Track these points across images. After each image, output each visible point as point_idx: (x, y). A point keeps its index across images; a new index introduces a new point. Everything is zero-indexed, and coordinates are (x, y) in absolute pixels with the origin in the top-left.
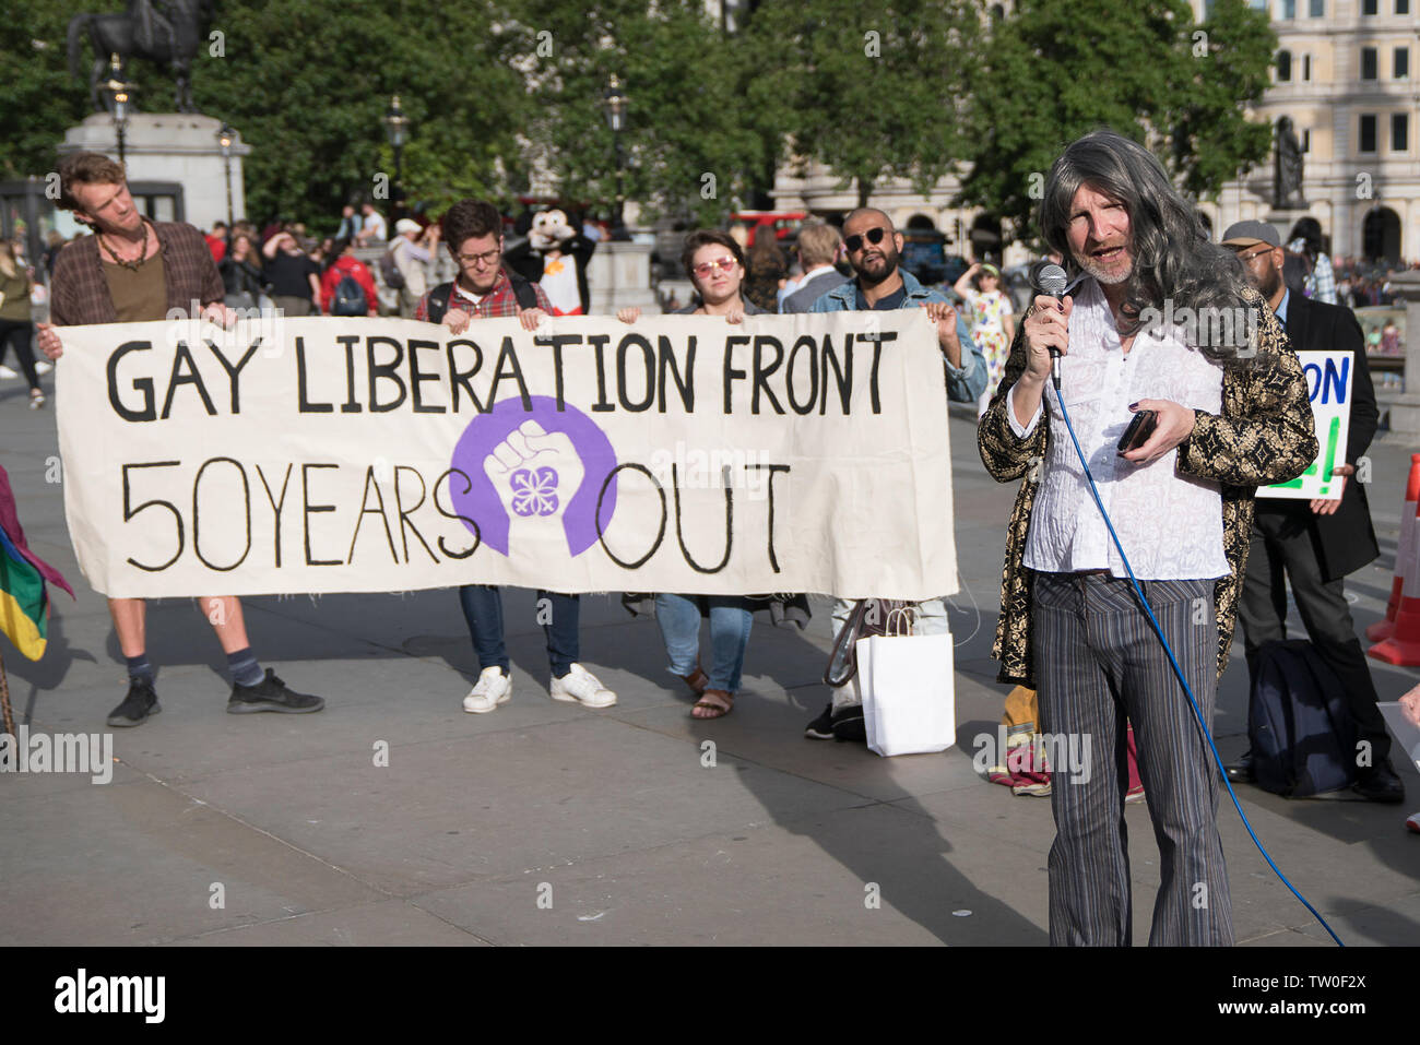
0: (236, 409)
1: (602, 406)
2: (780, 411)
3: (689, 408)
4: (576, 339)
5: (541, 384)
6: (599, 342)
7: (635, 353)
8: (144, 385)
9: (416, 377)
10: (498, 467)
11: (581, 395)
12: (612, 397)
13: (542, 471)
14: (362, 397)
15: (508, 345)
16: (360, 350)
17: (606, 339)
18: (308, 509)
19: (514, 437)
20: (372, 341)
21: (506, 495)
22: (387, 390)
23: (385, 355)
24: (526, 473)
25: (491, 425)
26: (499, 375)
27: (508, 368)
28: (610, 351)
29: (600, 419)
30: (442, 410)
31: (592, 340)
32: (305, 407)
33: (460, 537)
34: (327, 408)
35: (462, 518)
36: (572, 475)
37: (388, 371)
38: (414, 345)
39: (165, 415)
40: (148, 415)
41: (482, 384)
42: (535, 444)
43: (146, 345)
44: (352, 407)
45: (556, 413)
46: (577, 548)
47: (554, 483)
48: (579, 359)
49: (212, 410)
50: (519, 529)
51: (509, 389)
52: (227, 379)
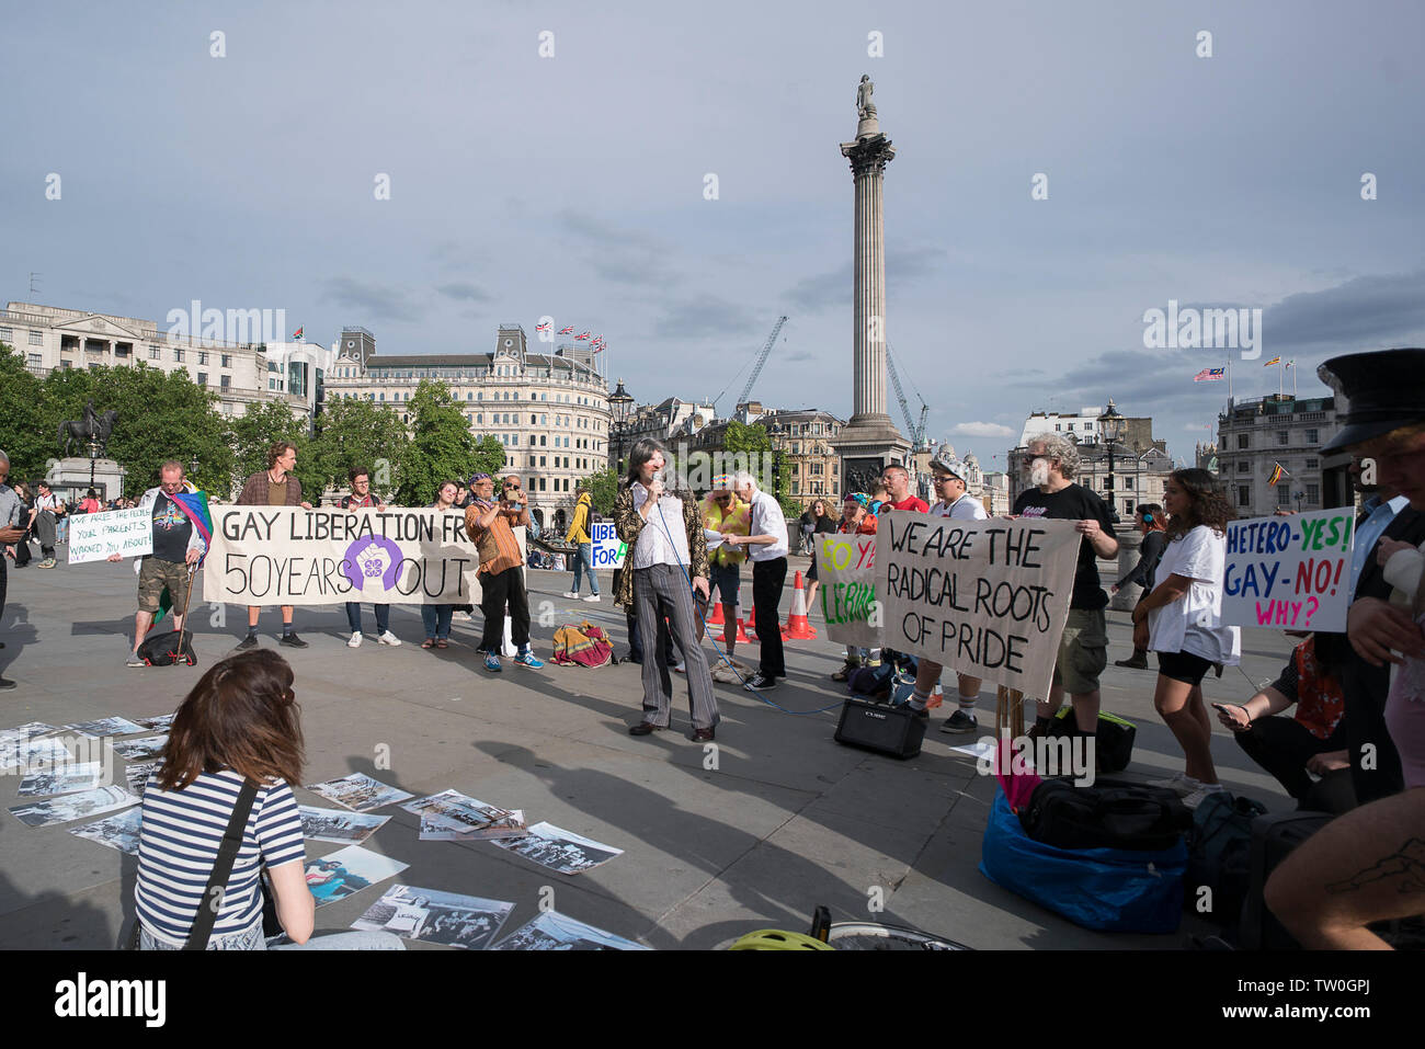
0: (269, 538)
1: (399, 538)
2: (465, 541)
3: (431, 540)
4: (391, 515)
5: (378, 531)
6: (399, 516)
7: (411, 520)
8: (236, 527)
9: (333, 527)
10: (360, 560)
11: (391, 534)
12: (403, 535)
13: (377, 561)
14: (313, 534)
15: (367, 517)
16: (313, 518)
17: (401, 515)
18: (291, 574)
19: (367, 549)
20: (317, 515)
21: (363, 569)
22: (322, 532)
23: (322, 519)
24: (370, 561)
25: (359, 545)
26: (363, 527)
27: (366, 525)
28: (403, 520)
29: (398, 543)
30: (341, 539)
31: (396, 516)
32: (293, 538)
33: (345, 584)
34: (301, 538)
35: (348, 578)
36: (387, 562)
37: (323, 525)
38: (333, 516)
39: (242, 539)
40: (236, 538)
41: (356, 531)
42: (375, 552)
43: (238, 513)
44: (309, 537)
45: (382, 541)
46: (387, 588)
47: (381, 565)
48: (391, 523)
49: (260, 538)
50: (367, 581)
51: (366, 532)
52: (266, 528)
